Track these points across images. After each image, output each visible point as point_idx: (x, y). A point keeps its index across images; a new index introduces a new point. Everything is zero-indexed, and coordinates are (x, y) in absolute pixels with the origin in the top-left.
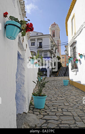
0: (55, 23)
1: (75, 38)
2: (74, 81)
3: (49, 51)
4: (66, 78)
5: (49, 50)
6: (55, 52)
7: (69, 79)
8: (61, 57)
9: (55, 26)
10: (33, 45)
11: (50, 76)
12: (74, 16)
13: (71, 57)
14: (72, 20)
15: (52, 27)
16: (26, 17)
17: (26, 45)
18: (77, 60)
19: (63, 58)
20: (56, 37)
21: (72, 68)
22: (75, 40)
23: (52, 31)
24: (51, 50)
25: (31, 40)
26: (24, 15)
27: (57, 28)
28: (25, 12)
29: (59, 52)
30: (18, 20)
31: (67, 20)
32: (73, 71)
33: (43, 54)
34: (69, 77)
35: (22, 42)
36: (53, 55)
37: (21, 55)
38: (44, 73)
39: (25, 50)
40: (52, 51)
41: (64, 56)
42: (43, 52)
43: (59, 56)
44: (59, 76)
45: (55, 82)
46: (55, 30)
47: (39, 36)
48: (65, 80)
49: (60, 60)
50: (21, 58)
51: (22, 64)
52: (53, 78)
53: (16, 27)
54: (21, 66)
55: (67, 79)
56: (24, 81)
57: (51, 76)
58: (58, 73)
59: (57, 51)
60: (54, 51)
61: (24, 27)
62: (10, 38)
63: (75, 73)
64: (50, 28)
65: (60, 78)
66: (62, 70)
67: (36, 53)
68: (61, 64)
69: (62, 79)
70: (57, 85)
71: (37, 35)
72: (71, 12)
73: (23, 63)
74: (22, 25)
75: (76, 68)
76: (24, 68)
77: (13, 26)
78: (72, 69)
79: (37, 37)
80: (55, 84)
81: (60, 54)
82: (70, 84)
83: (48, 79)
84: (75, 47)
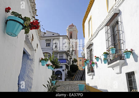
0: (72, 24)
1: (92, 40)
2: (90, 85)
3: (66, 53)
4: (82, 82)
5: (65, 51)
6: (72, 54)
7: (85, 84)
8: (78, 60)
9: (73, 27)
10: (48, 46)
11: (65, 80)
12: (91, 18)
13: (87, 60)
14: (89, 22)
15: (70, 28)
16: (37, 15)
17: (37, 44)
18: (93, 63)
19: (80, 60)
20: (73, 38)
21: (88, 71)
22: (92, 42)
23: (70, 32)
24: (67, 51)
25: (47, 40)
26: (35, 13)
27: (75, 29)
28: (36, 10)
29: (76, 54)
30: (21, 16)
31: (84, 22)
32: (90, 75)
33: (58, 56)
34: (85, 82)
35: (31, 41)
36: (69, 57)
37: (30, 55)
38: (59, 76)
39: (35, 50)
40: (68, 53)
41: (81, 59)
42: (59, 54)
43: (75, 58)
44: (75, 80)
45: (70, 87)
46: (72, 32)
47: (55, 36)
48: (81, 85)
49: (76, 63)
50: (30, 59)
51: (30, 65)
52: (68, 82)
53: (18, 24)
54: (30, 67)
55: (83, 84)
56: (32, 84)
57: (67, 80)
58: (74, 77)
59: (74, 53)
60: (70, 53)
61: (27, 24)
62: (11, 35)
63: (91, 77)
64: (68, 28)
65: (76, 82)
66: (79, 74)
67: (51, 54)
68: (78, 67)
69: (77, 84)
70: (72, 89)
71: (53, 35)
72: (88, 14)
73: (32, 64)
74: (26, 22)
75: (93, 71)
76: (32, 70)
77: (15, 22)
78: (88, 73)
79: (53, 38)
80: (70, 89)
81: (77, 56)
82: (86, 89)
83: (62, 83)
84: (91, 50)
